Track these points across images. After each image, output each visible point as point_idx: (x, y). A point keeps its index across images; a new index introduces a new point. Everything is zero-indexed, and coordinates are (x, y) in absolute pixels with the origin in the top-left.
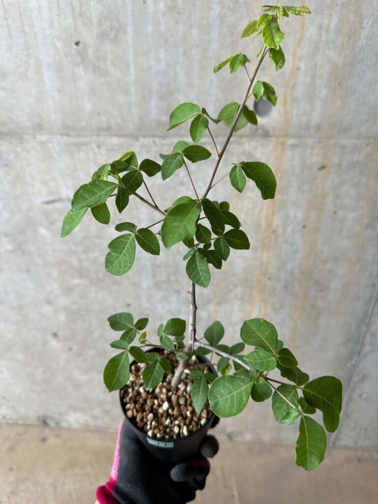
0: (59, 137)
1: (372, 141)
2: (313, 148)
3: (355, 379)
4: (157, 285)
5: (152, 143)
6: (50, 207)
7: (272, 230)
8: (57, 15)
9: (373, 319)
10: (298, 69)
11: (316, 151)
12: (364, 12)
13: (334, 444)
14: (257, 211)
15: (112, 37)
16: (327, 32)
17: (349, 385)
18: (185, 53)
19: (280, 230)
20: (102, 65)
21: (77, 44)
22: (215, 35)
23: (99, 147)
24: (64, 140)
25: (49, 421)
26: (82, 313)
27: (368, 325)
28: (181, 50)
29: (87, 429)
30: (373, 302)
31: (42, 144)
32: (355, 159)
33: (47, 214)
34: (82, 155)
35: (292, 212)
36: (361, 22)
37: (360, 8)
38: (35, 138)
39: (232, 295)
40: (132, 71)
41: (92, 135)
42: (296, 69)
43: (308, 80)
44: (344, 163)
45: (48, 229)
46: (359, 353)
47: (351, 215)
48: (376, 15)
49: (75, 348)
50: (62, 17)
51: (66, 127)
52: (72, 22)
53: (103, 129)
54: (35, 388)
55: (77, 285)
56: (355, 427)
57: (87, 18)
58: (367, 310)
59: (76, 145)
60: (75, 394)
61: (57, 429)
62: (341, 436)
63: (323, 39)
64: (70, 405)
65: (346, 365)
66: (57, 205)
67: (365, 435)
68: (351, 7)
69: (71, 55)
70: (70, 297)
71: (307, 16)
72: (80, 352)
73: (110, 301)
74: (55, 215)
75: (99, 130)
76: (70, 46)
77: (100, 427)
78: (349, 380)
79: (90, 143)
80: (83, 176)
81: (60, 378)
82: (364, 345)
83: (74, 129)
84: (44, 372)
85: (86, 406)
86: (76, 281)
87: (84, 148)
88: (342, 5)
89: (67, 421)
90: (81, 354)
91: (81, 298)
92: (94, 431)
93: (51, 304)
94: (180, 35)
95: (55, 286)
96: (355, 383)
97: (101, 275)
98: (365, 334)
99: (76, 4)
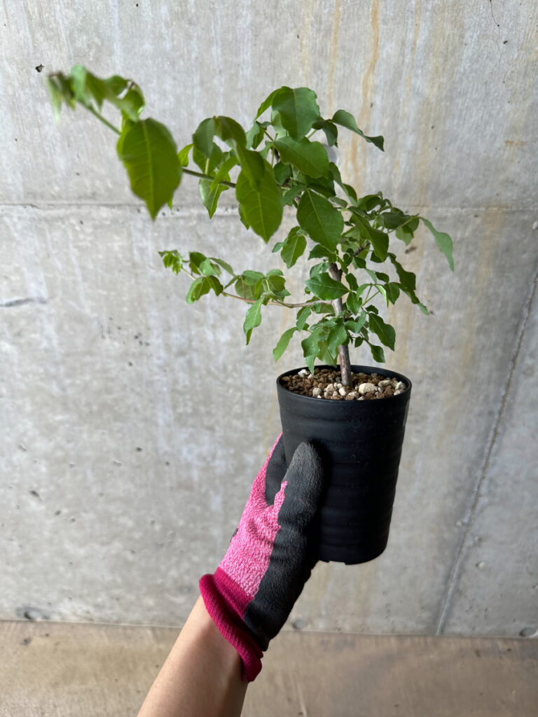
0: (21, 208)
3: (469, 542)
4: (180, 420)
6: (14, 311)
8: (5, 25)
9: (491, 460)
10: (372, 105)
12: (466, 21)
13: (442, 631)
15: (91, 58)
16: (413, 49)
17: (460, 551)
18: (202, 83)
21: (38, 69)
22: (246, 56)
23: (81, 223)
24: (28, 212)
25: (33, 614)
26: (72, 463)
27: (484, 469)
28: (196, 79)
29: (90, 623)
30: (490, 439)
32: (458, 235)
33: (11, 322)
34: (57, 235)
36: (462, 36)
37: (461, 14)
41: (70, 205)
42: (369, 105)
43: (387, 121)
45: (13, 343)
46: (474, 507)
48: (483, 25)
49: (65, 511)
50: (13, 27)
51: (30, 193)
52: (29, 36)
53: (86, 197)
54: (10, 569)
55: (61, 422)
56: (471, 608)
57: (51, 30)
58: (483, 448)
59: (46, 220)
60: (70, 575)
61: (46, 625)
62: (452, 621)
63: (407, 61)
64: (63, 592)
65: (455, 525)
66: (24, 307)
67: (486, 617)
68: (446, 13)
69: (31, 86)
70: (51, 440)
71: (382, 27)
72: (73, 517)
73: (112, 444)
74: (23, 323)
75: (80, 198)
76: (28, 72)
77: (108, 621)
78: (461, 544)
79: (68, 217)
80: (59, 265)
81: (46, 554)
82: (480, 496)
83: (42, 197)
84: (21, 546)
85: (86, 591)
86: (59, 418)
87: (59, 223)
88: (433, 11)
89: (60, 614)
90: (73, 520)
91: (69, 442)
92: (99, 626)
93: (25, 450)
94: (193, 56)
95: (30, 424)
96: (469, 548)
97: (95, 408)
98: (480, 481)
99: (33, 8)
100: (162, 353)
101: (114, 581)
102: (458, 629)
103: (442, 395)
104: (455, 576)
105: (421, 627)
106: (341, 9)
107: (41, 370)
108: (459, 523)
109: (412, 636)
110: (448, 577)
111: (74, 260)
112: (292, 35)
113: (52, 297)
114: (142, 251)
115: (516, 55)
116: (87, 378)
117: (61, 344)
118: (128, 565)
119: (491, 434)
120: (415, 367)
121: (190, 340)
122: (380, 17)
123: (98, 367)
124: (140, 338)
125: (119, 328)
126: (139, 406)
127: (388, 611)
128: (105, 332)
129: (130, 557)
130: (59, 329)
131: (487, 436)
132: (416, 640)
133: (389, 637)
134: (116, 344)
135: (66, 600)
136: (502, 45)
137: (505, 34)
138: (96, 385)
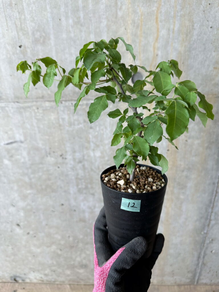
0: (13, 103)
3: (207, 241)
4: (80, 191)
5: (70, 104)
6: (10, 146)
8: (7, 30)
9: (215, 204)
10: (157, 55)
12: (195, 20)
13: (197, 282)
15: (41, 42)
16: (173, 32)
17: (204, 245)
21: (20, 47)
23: (38, 108)
24: (16, 105)
25: (18, 279)
26: (34, 211)
27: (212, 208)
29: (42, 282)
30: (214, 195)
31: (3, 108)
33: (8, 151)
34: (28, 114)
36: (193, 26)
37: (192, 17)
41: (33, 101)
42: (156, 55)
45: (10, 160)
46: (209, 225)
47: (196, 142)
48: (202, 21)
49: (31, 232)
50: (10, 31)
51: (17, 97)
52: (16, 34)
53: (39, 98)
54: (8, 259)
55: (30, 194)
56: (210, 271)
57: (25, 31)
59: (23, 108)
60: (33, 261)
61: (23, 284)
62: (202, 277)
63: (171, 37)
64: (30, 269)
66: (14, 145)
67: (217, 275)
68: (186, 17)
69: (17, 54)
70: (25, 201)
71: (160, 24)
72: (35, 235)
73: (51, 202)
74: (13, 151)
75: (37, 98)
76: (16, 48)
77: (50, 281)
78: (204, 242)
79: (32, 106)
80: (29, 126)
81: (23, 252)
82: (211, 220)
83: (21, 98)
84: (12, 249)
85: (40, 268)
86: (29, 192)
87: (28, 109)
88: (181, 16)
89: (29, 278)
90: (35, 236)
91: (33, 202)
92: (46, 284)
93: (14, 206)
94: (83, 38)
95: (16, 195)
96: (208, 244)
97: (44, 187)
98: (211, 213)
99: (18, 23)
100: (72, 162)
101: (53, 263)
102: (204, 281)
103: (193, 176)
104: (202, 257)
105: (188, 281)
106: (143, 17)
107: (21, 171)
108: (202, 233)
109: (184, 285)
110: (199, 258)
111: (35, 124)
112: (123, 29)
113: (26, 140)
114: (63, 119)
115: (216, 33)
116: (40, 174)
117: (29, 160)
118: (59, 256)
119: (215, 192)
120: (181, 165)
121: (84, 156)
122: (159, 20)
123: (45, 169)
124: (63, 156)
125: (54, 152)
126: (62, 185)
127: (173, 274)
128: (48, 154)
129: (59, 252)
130: (29, 153)
131: (213, 194)
132: (186, 286)
133: (174, 286)
134: (53, 159)
135: (32, 272)
136: (210, 29)
137: (211, 24)
138: (44, 177)
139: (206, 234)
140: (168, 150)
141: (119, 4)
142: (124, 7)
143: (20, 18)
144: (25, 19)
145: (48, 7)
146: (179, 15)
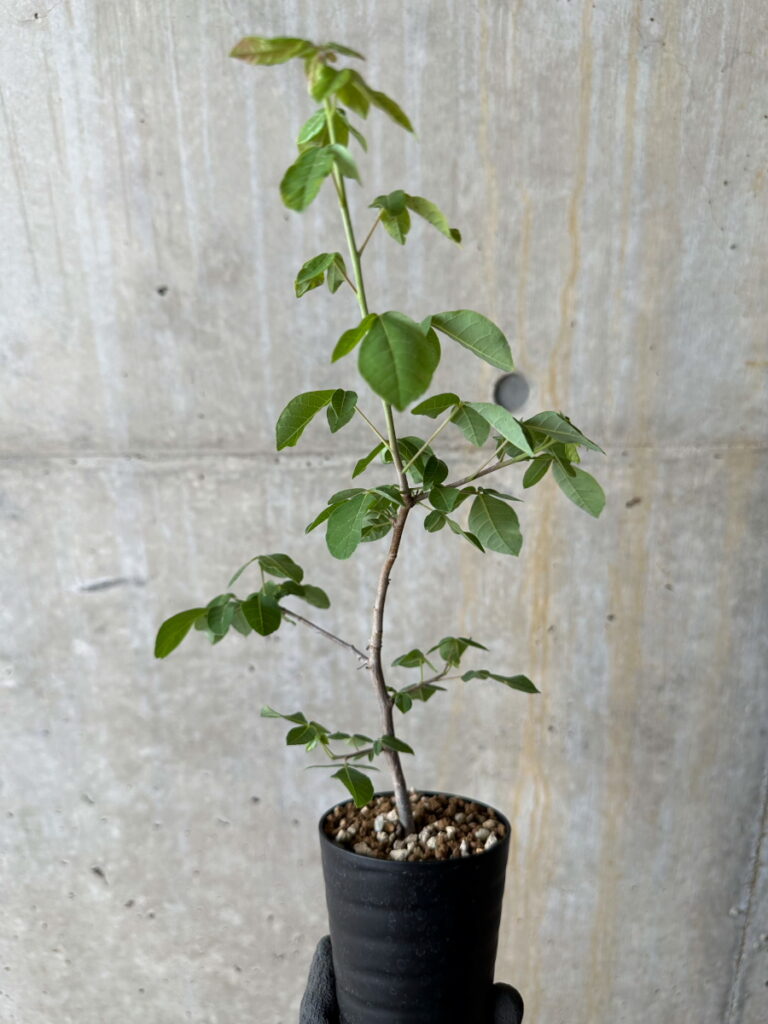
0: (122, 460)
1: (725, 447)
2: (612, 465)
3: (751, 944)
5: (304, 466)
6: (98, 597)
7: (548, 626)
8: (126, 244)
10: (573, 324)
11: (619, 472)
12: (683, 225)
14: (514, 589)
15: (227, 277)
16: (621, 259)
17: (739, 960)
19: (564, 626)
20: (208, 328)
21: (162, 291)
22: (417, 271)
23: (201, 477)
24: (131, 465)
26: (158, 822)
27: (763, 820)
31: (88, 474)
32: (696, 482)
34: (168, 494)
35: (584, 590)
36: (679, 242)
37: (676, 218)
38: (74, 462)
39: (476, 767)
40: (265, 338)
41: (188, 456)
42: (569, 324)
43: (592, 343)
44: (677, 492)
45: (92, 642)
46: (753, 883)
47: (701, 592)
48: (704, 230)
49: (141, 900)
50: (136, 246)
51: (137, 441)
52: (154, 254)
53: (209, 444)
54: (48, 1001)
55: (148, 759)
57: (182, 247)
58: (757, 788)
59: (154, 474)
60: (138, 1011)
63: (614, 271)
65: (728, 914)
66: (113, 592)
68: (658, 217)
69: (150, 311)
70: (131, 787)
71: (582, 235)
72: (151, 911)
73: (217, 792)
74: (108, 613)
76: (148, 295)
78: (738, 947)
79: (184, 470)
80: (166, 532)
81: (105, 975)
82: (761, 865)
83: (152, 444)
84: (68, 961)
86: (146, 751)
87: (172, 479)
88: (643, 215)
90: (152, 916)
91: (156, 788)
93: (91, 802)
95: (103, 763)
96: (753, 954)
97: (197, 736)
98: (759, 839)
99: (162, 224)
100: (297, 652)
101: (206, 1021)
103: (693, 707)
104: (735, 1004)
106: (531, 216)
107: (127, 681)
108: (733, 911)
110: (724, 1006)
111: (188, 526)
112: (471, 247)
113: (153, 575)
114: (278, 511)
115: (747, 261)
116: (190, 690)
118: (230, 990)
120: (653, 667)
122: (579, 223)
123: (207, 674)
126: (260, 732)
129: (233, 977)
134: (235, 641)
136: (730, 252)
137: (731, 238)
138: (202, 701)
139: (747, 913)
140: (611, 618)
141: (462, 177)
142: (476, 188)
143: (169, 213)
144: (183, 214)
145: (254, 183)
146: (638, 209)
